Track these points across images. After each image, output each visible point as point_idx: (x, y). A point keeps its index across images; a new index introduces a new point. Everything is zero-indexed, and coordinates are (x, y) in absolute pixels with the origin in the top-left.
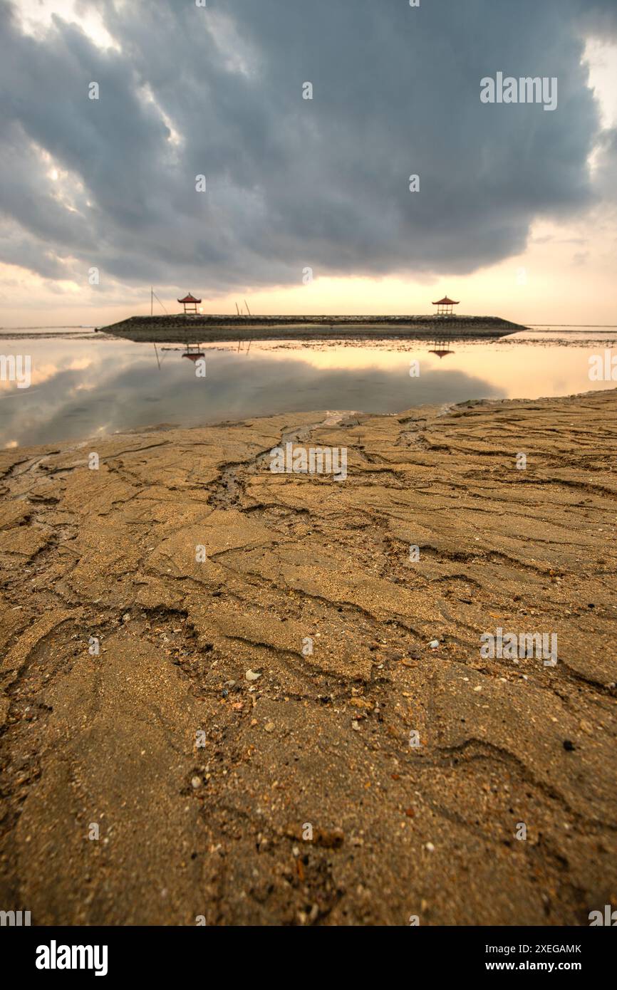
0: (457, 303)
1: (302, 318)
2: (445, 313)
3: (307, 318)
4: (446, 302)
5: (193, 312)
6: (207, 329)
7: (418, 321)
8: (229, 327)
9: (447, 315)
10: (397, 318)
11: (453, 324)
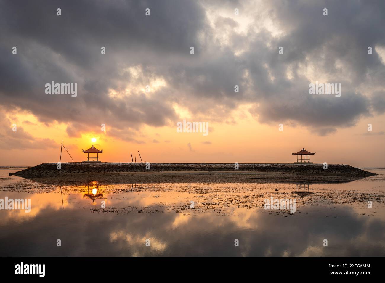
0: (314, 154)
1: (186, 166)
2: (303, 161)
3: (190, 165)
4: (304, 153)
5: (96, 160)
6: (107, 175)
7: (282, 168)
8: (125, 173)
9: (305, 163)
10: (264, 166)
11: (312, 171)
